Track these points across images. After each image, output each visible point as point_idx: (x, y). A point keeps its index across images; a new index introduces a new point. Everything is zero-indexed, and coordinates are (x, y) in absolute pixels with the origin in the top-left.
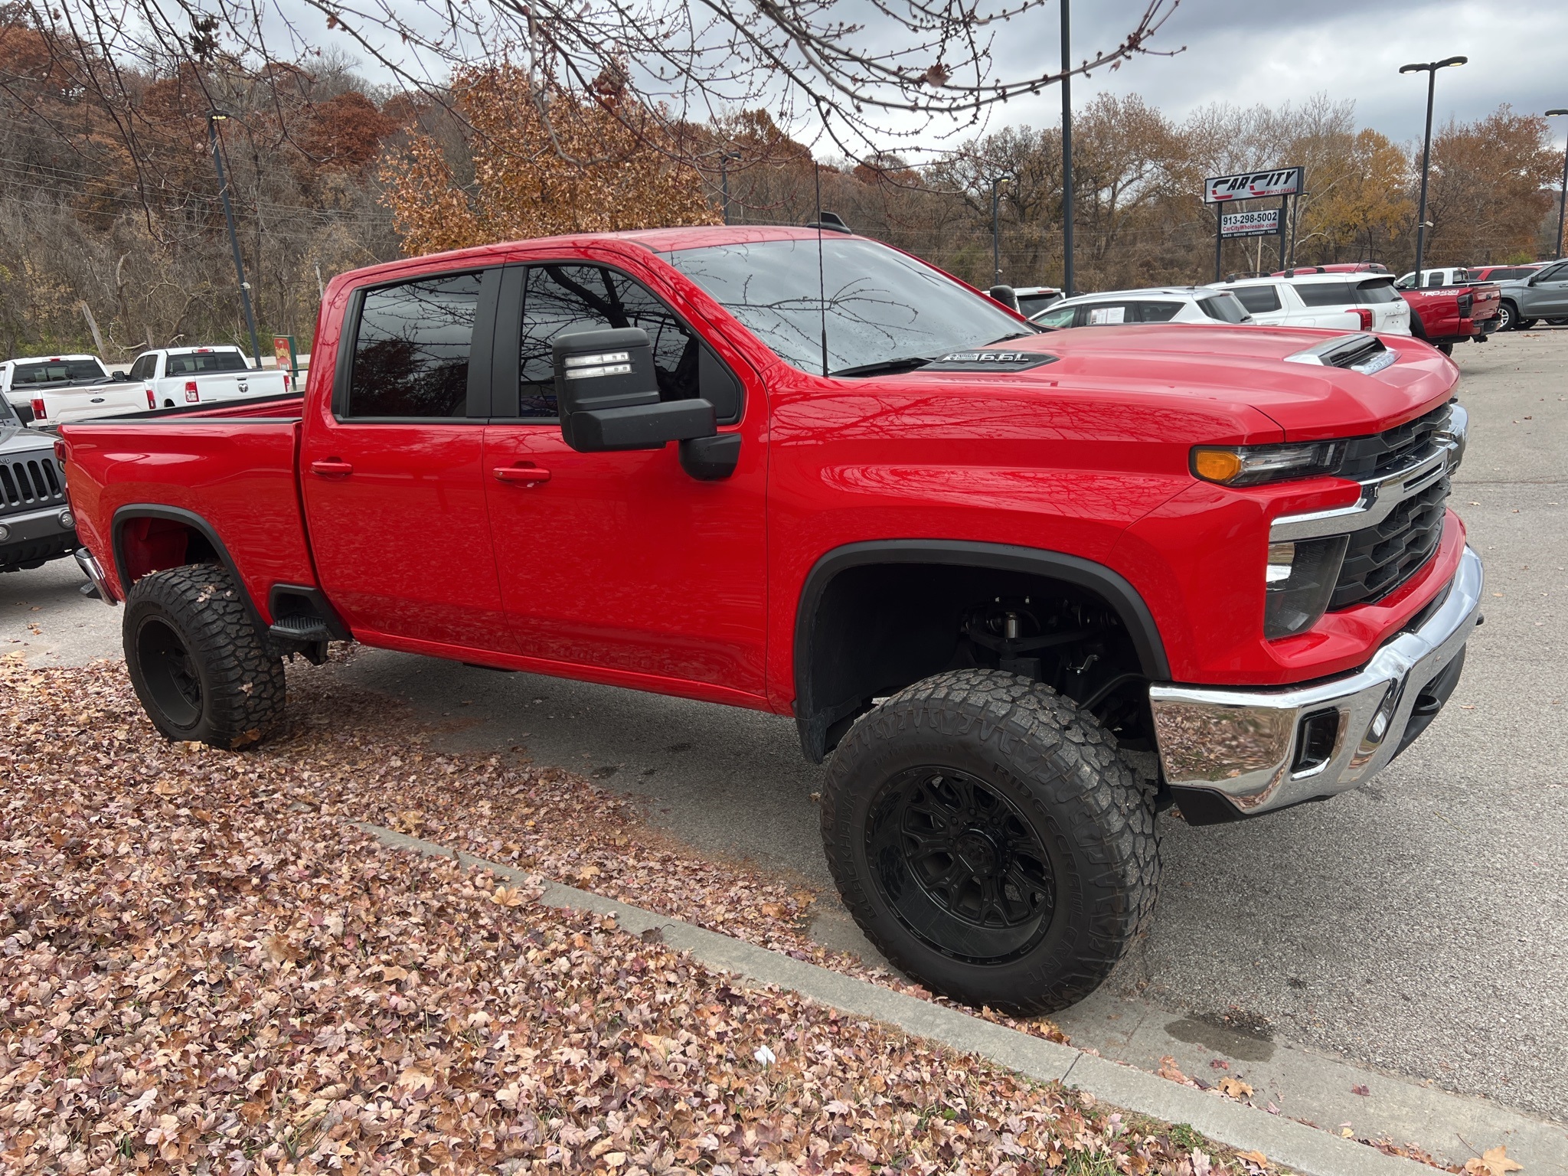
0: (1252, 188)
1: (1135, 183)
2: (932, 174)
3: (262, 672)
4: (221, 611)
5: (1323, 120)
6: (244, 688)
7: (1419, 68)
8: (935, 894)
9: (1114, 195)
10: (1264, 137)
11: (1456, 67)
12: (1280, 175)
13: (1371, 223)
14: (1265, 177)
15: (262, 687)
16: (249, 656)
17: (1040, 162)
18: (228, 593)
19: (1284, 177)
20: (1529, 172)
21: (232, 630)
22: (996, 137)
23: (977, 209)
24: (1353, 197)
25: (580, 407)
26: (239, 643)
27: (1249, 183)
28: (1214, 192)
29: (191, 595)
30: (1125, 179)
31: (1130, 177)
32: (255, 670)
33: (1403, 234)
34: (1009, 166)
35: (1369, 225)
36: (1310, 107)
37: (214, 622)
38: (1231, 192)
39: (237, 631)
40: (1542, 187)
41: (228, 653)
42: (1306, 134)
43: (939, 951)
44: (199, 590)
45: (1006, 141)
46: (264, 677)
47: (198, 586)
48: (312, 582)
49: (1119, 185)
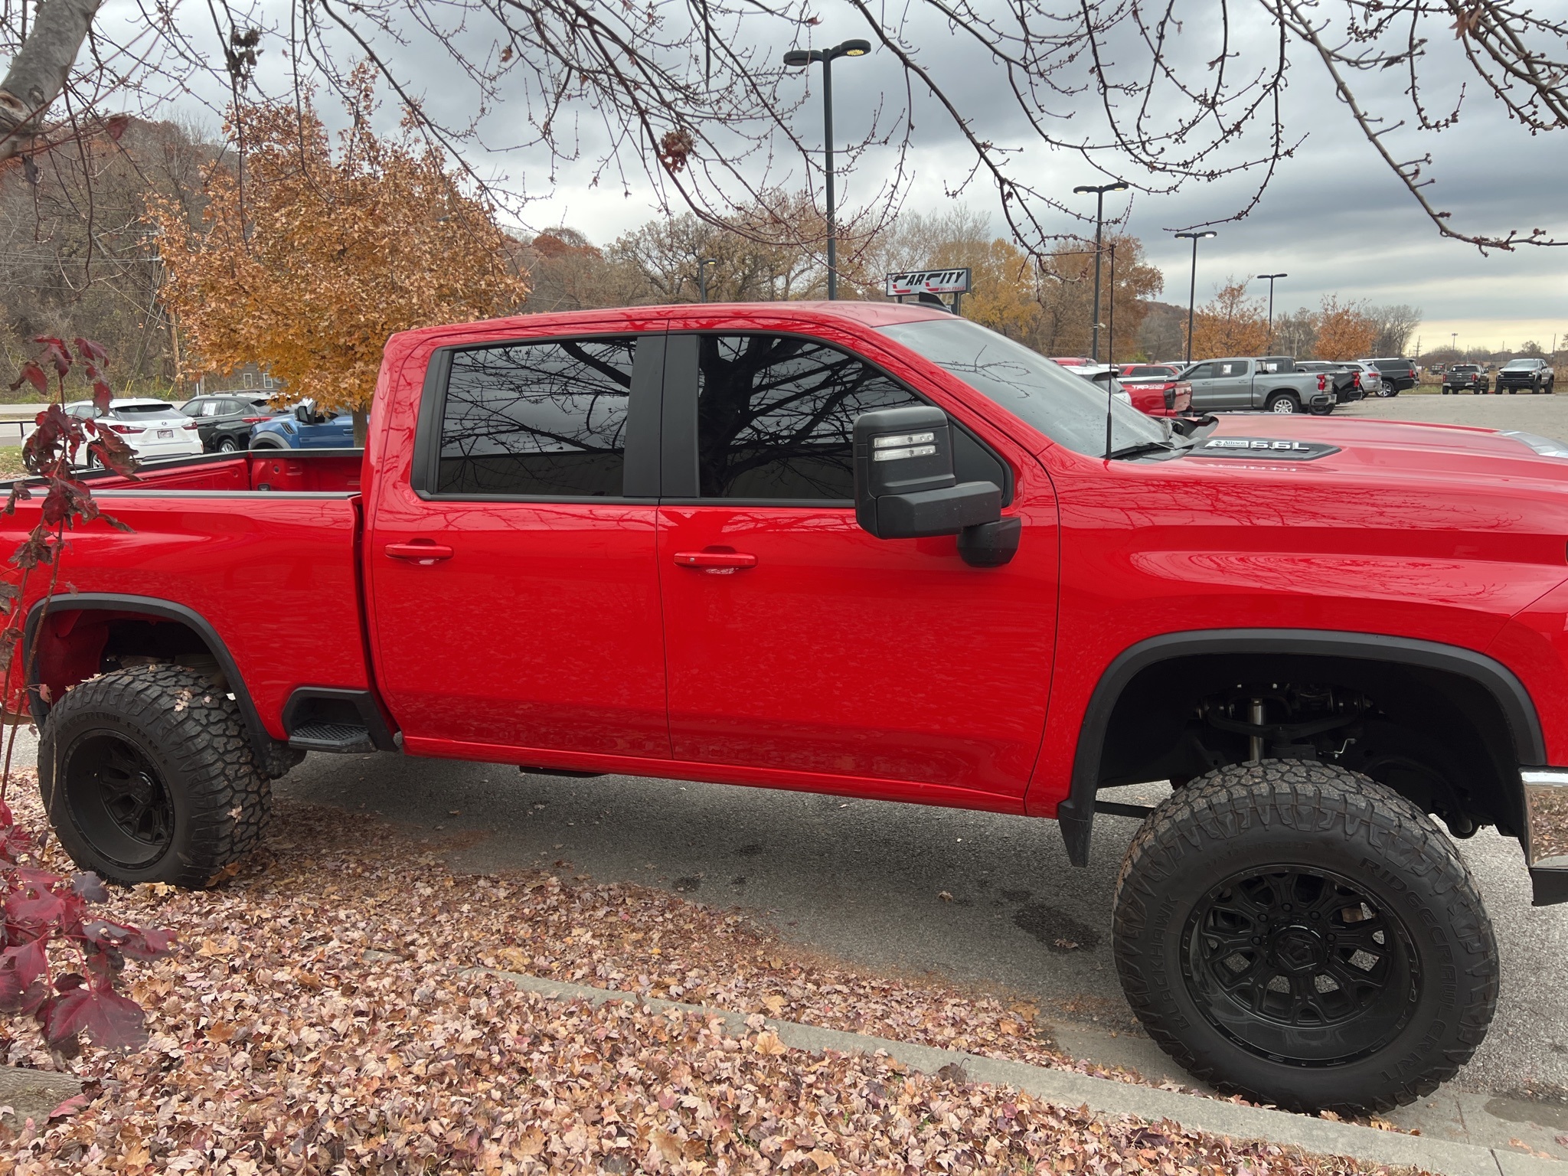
0: (927, 285)
1: (806, 274)
2: (617, 252)
3: (253, 792)
4: (204, 721)
5: (965, 228)
6: (234, 813)
7: (1089, 189)
8: (1235, 996)
9: (788, 283)
10: (915, 240)
11: (1119, 191)
12: (951, 274)
13: (1006, 321)
14: (939, 275)
15: (251, 810)
16: (239, 775)
17: (720, 248)
18: (207, 699)
19: (954, 277)
20: (1128, 285)
21: (219, 743)
22: (678, 220)
23: (661, 287)
24: (991, 297)
25: (888, 490)
26: (228, 758)
27: (924, 280)
28: (895, 287)
29: (165, 702)
30: (797, 269)
31: (801, 268)
32: (245, 791)
33: (1031, 332)
34: (691, 249)
35: (1004, 323)
36: (953, 215)
37: (198, 735)
38: (909, 287)
39: (225, 744)
40: (1138, 298)
41: (217, 772)
42: (951, 239)
43: (1266, 1058)
44: (173, 697)
45: (688, 226)
46: (254, 799)
47: (170, 691)
48: (365, 684)
49: (793, 274)
